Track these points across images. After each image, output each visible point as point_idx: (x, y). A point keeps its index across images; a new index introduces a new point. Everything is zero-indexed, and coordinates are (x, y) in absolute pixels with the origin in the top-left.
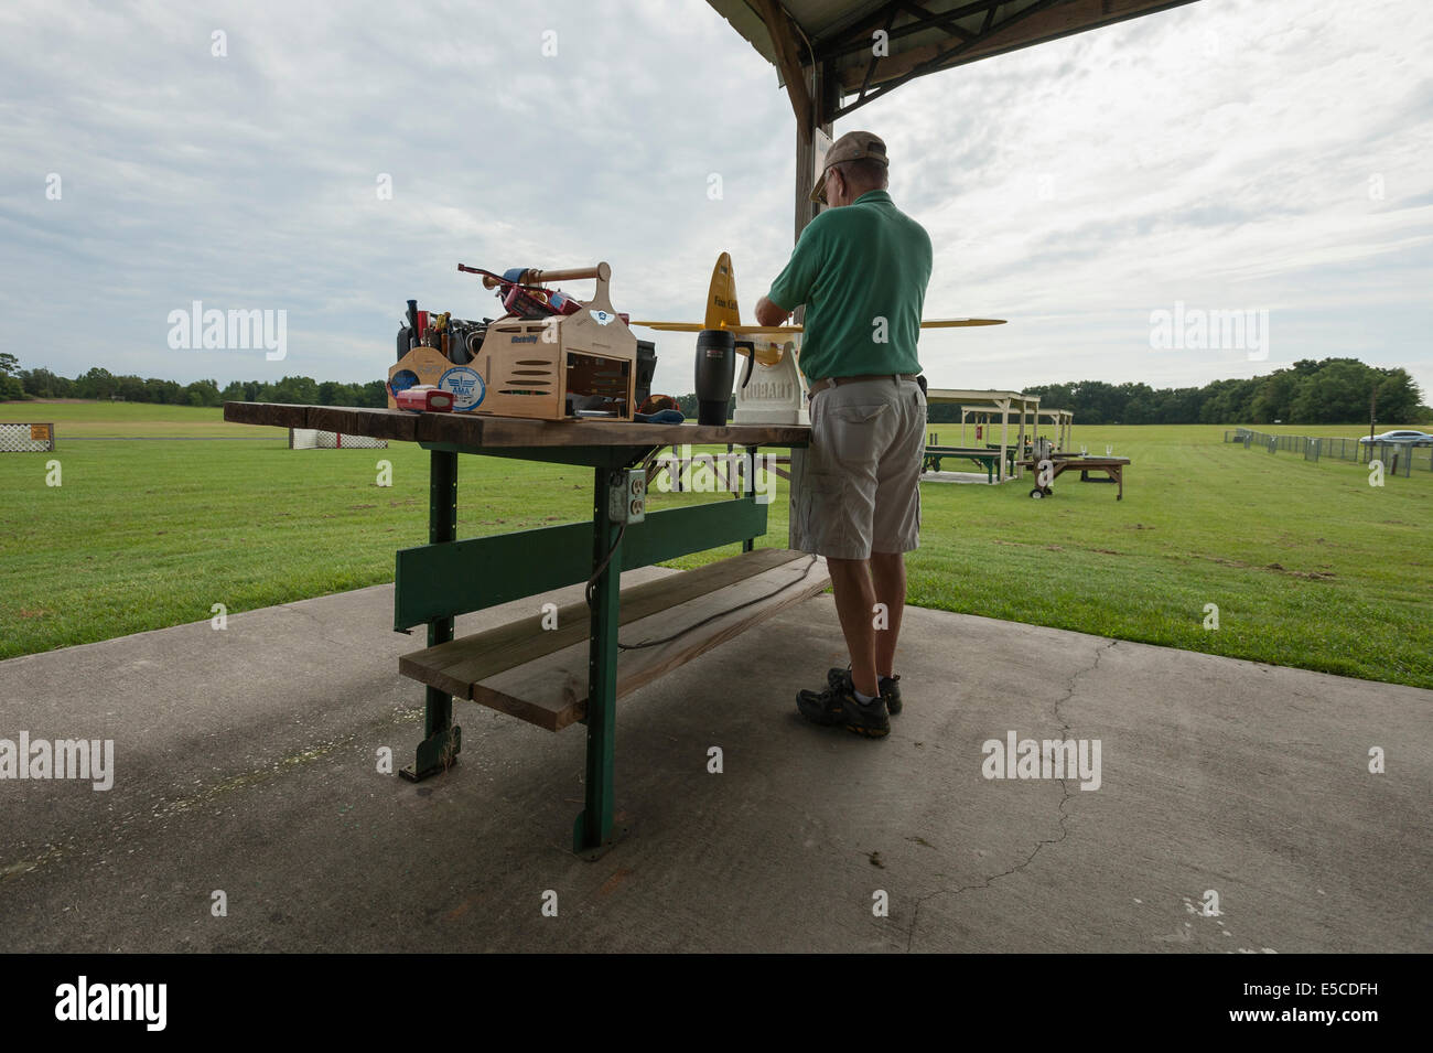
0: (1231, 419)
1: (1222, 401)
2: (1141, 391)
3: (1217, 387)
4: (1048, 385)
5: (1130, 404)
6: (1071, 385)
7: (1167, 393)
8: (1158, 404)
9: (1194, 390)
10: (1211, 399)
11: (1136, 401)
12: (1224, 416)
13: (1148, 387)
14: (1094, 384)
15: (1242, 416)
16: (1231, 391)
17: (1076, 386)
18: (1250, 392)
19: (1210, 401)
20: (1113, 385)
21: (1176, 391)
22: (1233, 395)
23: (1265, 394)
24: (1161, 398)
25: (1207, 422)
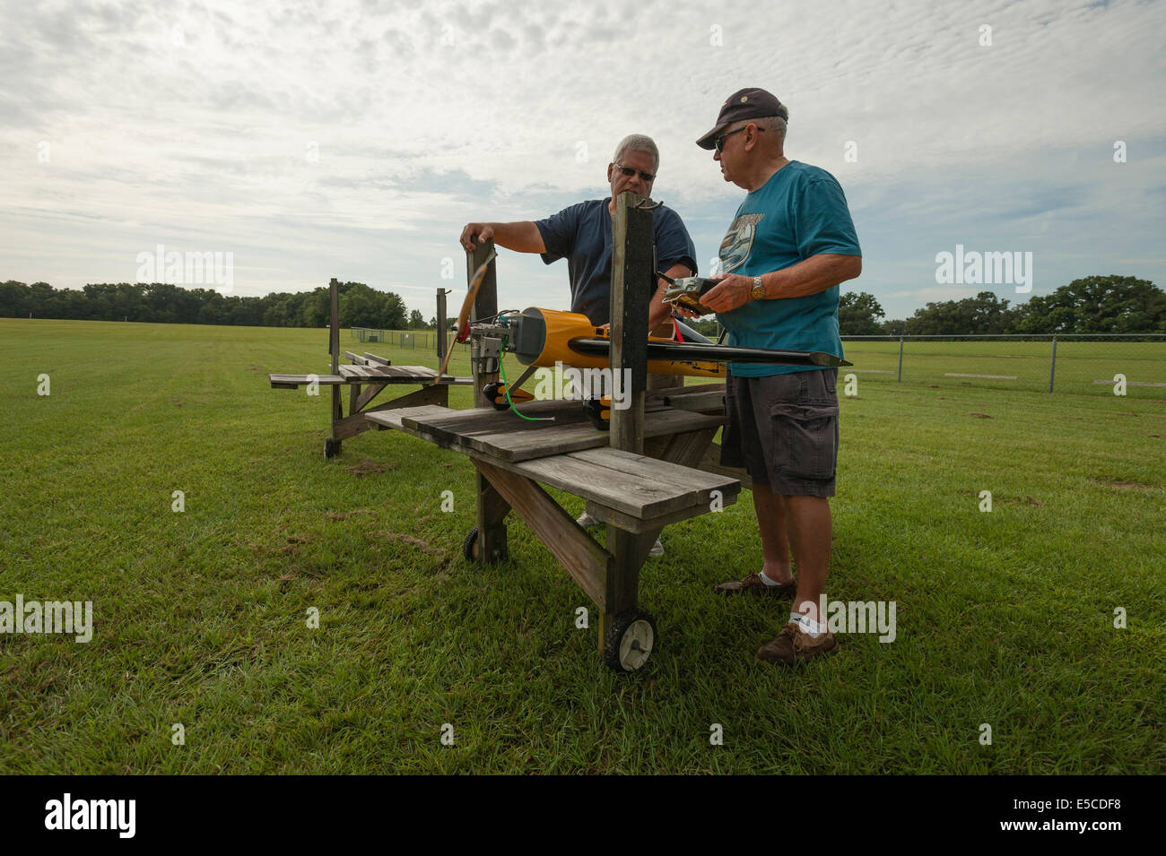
0: (288, 324)
1: (280, 310)
2: (212, 296)
3: (273, 298)
4: (116, 283)
5: (204, 308)
6: (141, 287)
7: (235, 300)
8: (229, 309)
9: (257, 299)
10: (271, 308)
11: (209, 306)
12: (283, 321)
13: (219, 294)
14: (166, 286)
15: (296, 322)
16: (286, 302)
17: (148, 287)
18: (301, 303)
19: (270, 309)
20: (187, 289)
21: (242, 299)
22: (287, 305)
23: (314, 305)
24: (230, 305)
25: (270, 325)
